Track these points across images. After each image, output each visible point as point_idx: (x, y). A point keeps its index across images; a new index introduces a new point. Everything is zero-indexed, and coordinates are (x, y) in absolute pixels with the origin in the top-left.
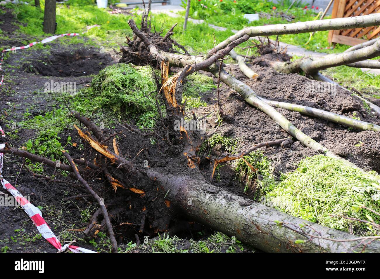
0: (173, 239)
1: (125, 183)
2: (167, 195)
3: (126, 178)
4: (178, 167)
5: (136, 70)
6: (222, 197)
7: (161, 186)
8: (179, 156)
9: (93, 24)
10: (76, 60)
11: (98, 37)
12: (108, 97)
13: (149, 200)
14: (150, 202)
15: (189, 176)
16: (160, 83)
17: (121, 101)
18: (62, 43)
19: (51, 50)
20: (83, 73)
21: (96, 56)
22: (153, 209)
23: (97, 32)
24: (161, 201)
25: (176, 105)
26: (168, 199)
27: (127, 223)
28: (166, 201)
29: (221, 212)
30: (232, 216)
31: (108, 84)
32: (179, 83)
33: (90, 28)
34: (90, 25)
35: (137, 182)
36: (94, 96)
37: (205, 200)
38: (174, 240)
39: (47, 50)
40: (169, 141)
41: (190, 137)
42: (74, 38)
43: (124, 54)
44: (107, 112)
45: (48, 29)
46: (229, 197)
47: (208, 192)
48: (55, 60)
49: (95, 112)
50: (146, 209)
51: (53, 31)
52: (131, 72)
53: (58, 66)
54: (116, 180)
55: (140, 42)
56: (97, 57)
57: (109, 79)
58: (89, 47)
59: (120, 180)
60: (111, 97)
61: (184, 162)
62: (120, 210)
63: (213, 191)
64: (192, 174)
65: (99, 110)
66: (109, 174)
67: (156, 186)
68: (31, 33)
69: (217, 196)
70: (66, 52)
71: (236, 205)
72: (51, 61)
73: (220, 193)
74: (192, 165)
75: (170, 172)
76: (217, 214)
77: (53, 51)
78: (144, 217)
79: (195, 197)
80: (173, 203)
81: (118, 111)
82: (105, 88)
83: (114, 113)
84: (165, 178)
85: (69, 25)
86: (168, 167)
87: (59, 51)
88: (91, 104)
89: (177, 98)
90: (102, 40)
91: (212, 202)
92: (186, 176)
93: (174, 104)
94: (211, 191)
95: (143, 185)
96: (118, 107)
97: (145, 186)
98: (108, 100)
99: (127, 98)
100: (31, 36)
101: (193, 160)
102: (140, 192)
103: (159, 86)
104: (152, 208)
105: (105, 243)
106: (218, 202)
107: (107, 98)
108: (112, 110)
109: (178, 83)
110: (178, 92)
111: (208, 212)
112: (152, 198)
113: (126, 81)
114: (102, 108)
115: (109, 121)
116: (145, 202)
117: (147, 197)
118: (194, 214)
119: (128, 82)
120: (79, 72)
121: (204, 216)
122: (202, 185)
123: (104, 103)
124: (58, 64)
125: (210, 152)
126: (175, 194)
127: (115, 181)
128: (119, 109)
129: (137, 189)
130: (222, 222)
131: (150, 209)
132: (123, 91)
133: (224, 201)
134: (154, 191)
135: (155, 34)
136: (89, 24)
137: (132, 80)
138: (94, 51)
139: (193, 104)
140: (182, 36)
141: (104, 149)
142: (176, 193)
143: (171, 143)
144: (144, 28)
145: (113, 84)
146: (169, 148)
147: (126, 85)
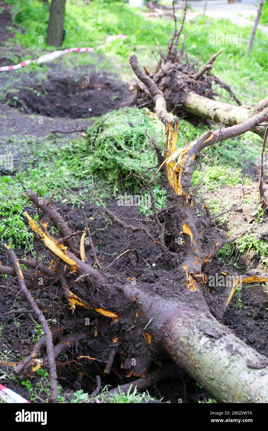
0: (141, 396)
1: (88, 300)
2: (149, 326)
3: (90, 295)
4: (170, 285)
5: (150, 120)
6: (223, 345)
7: (142, 311)
8: (176, 269)
9: (117, 34)
10: (81, 90)
11: (118, 56)
12: (103, 158)
13: (123, 328)
14: (124, 331)
15: (184, 303)
16: (163, 155)
17: (119, 167)
18: (65, 63)
19: (49, 73)
20: (87, 109)
21: (108, 86)
22: (127, 341)
23: (119, 48)
24: (139, 332)
25: (182, 192)
26: (149, 331)
27: (88, 357)
28: (146, 334)
29: (217, 370)
30: (232, 380)
31: (105, 140)
32: (190, 159)
33: (111, 39)
34: (111, 35)
35: (107, 301)
36: (87, 153)
37: (198, 346)
38: (143, 399)
39: (43, 73)
40: (164, 245)
41: (196, 242)
42: (84, 56)
43: (138, 93)
44: (99, 180)
45: (52, 40)
46: (234, 348)
47: (206, 334)
48: (52, 88)
49: (82, 178)
50: (118, 341)
51: (59, 43)
52: (143, 123)
53: (55, 97)
54: (76, 296)
55: (163, 77)
56: (111, 88)
57: (108, 132)
58: (102, 71)
59: (80, 296)
60: (107, 159)
61: (180, 279)
62: (80, 337)
63: (213, 334)
64: (190, 300)
65: (88, 177)
66: (67, 285)
67: (135, 309)
68: (29, 44)
69: (217, 342)
70: (69, 77)
71: (241, 364)
72: (47, 90)
73: (222, 339)
74: (191, 286)
75: (157, 292)
76: (211, 371)
77: (50, 75)
78: (113, 352)
79: (184, 337)
80: (155, 339)
81: (114, 180)
82: (100, 145)
83: (109, 183)
84: (149, 300)
85: (83, 34)
86: (157, 284)
87: (59, 75)
88: (79, 165)
89: (183, 182)
90: (123, 61)
91: (208, 351)
92: (180, 303)
93: (179, 190)
94: (210, 333)
95: (116, 306)
96: (114, 174)
97: (118, 308)
98: (102, 163)
99: (128, 163)
100: (27, 50)
101: (194, 278)
102: (112, 315)
103: (161, 159)
104: (125, 341)
105: (45, 387)
106: (216, 354)
107: (102, 160)
108: (106, 178)
109: (187, 159)
110: (186, 174)
111: (200, 365)
112: (127, 326)
113: (132, 137)
114: (93, 173)
115: (100, 193)
116: (117, 330)
117: (120, 324)
118: (180, 363)
119: (135, 137)
120: (82, 109)
121: (193, 369)
122: (199, 321)
123: (97, 167)
124: (55, 95)
125: (238, 259)
126: (160, 326)
127: (74, 297)
128: (116, 178)
129: (106, 310)
130: (217, 385)
131: (123, 342)
132: (125, 151)
133: (225, 353)
134: (132, 317)
135: (186, 66)
136: (111, 32)
137: (141, 135)
138: (106, 79)
139: (228, 179)
140: (242, 60)
141: (63, 251)
142: (162, 325)
143: (166, 249)
144: (171, 56)
145: (112, 140)
146: (162, 256)
147: (131, 142)
